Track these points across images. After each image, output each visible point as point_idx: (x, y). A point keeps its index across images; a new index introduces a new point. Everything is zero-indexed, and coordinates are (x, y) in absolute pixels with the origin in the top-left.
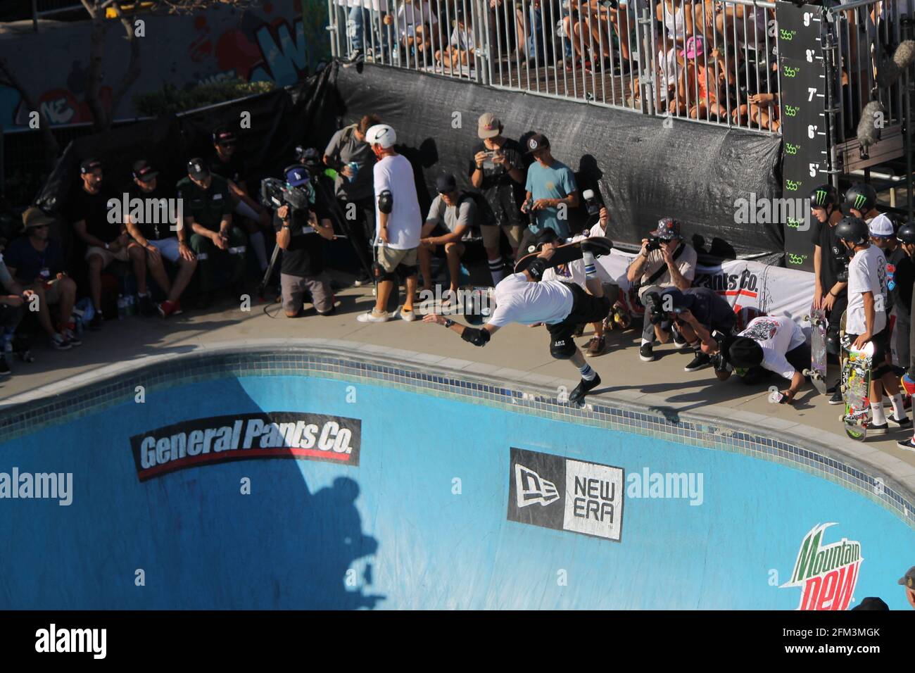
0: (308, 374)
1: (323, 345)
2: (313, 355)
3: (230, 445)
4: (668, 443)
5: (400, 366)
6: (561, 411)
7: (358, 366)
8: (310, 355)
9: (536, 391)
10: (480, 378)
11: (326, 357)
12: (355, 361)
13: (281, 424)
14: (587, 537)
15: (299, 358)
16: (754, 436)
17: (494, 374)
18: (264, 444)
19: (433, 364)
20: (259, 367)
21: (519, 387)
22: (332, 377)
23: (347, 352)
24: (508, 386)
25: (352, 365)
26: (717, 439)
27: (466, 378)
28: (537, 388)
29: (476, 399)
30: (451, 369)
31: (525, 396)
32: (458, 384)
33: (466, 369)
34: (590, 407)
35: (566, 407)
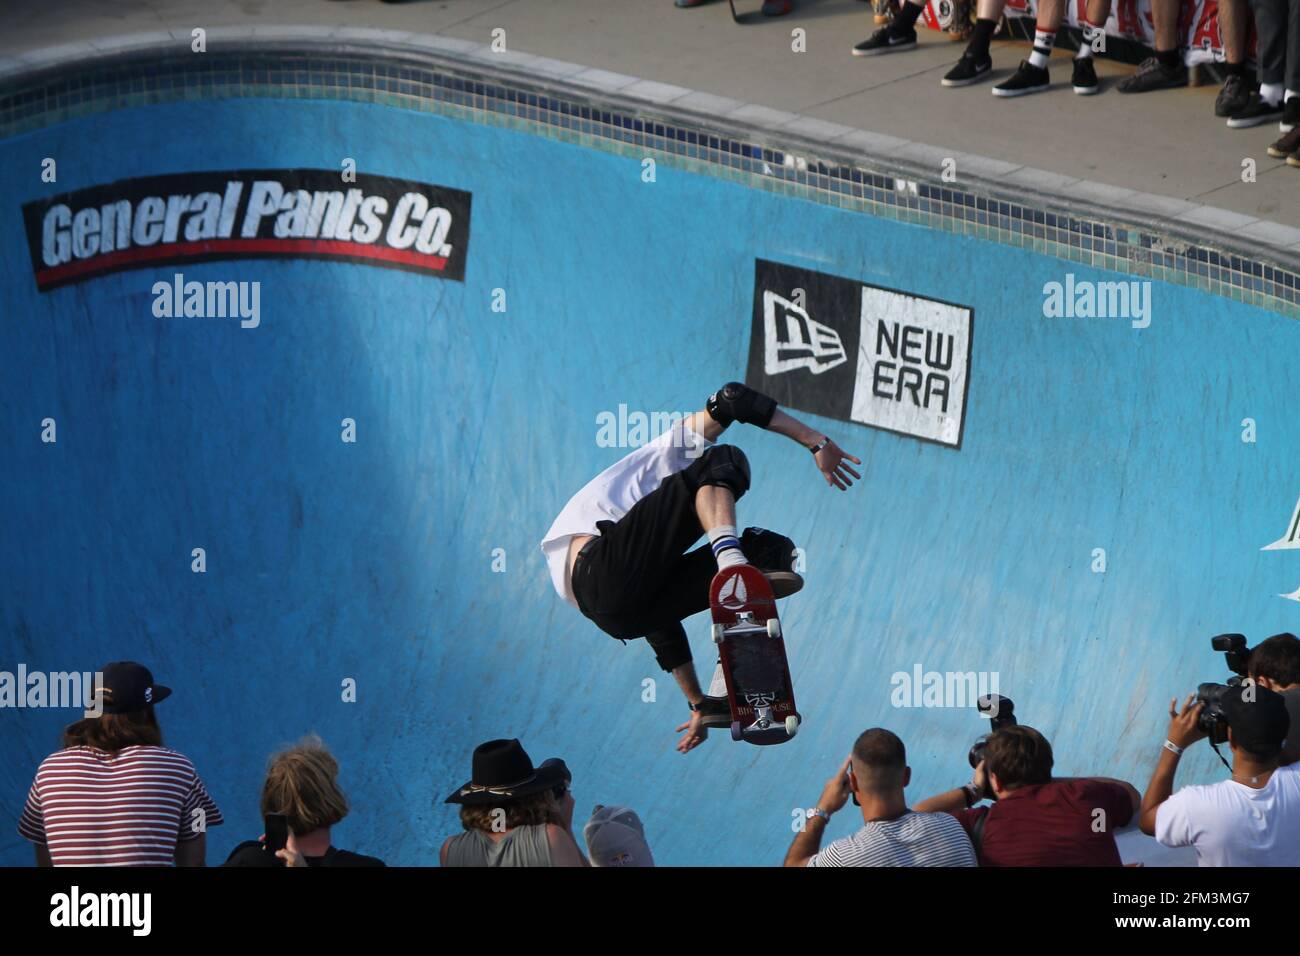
0: (371, 99)
1: (403, 44)
2: (384, 62)
3: (217, 229)
4: (1060, 262)
5: (550, 91)
6: (857, 192)
7: (469, 87)
8: (377, 61)
9: (811, 152)
10: (703, 122)
11: (407, 67)
12: (463, 78)
13: (317, 194)
14: (895, 438)
15: (356, 68)
16: (1228, 256)
17: (731, 115)
18: (281, 230)
19: (612, 90)
20: (277, 81)
21: (777, 143)
22: (416, 105)
23: (448, 59)
24: (757, 141)
25: (458, 85)
26: (1157, 258)
27: (675, 121)
28: (812, 147)
29: (694, 163)
30: (649, 103)
31: (789, 160)
32: (660, 131)
33: (677, 104)
34: (913, 187)
35: (867, 185)
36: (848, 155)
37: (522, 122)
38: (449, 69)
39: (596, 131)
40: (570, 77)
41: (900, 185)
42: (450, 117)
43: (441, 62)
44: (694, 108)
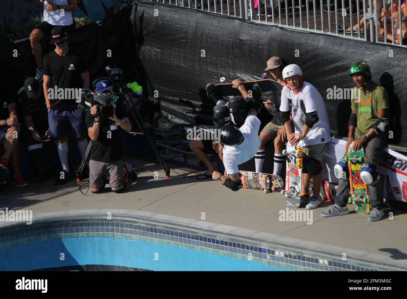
0: (114, 236)
2: (118, 222)
5: (182, 230)
7: (152, 230)
9: (286, 249)
10: (243, 239)
11: (128, 223)
12: (149, 227)
17: (254, 237)
19: (207, 229)
20: (77, 231)
21: (272, 246)
22: (131, 238)
23: (143, 219)
24: (264, 246)
25: (147, 229)
27: (232, 240)
28: (285, 247)
29: (240, 255)
30: (222, 233)
31: (277, 253)
32: (226, 243)
33: (232, 233)
34: (326, 262)
35: (308, 262)
36: (300, 250)
37: (173, 242)
38: (143, 223)
39: (201, 245)
40: (191, 224)
41: (321, 261)
42: (145, 242)
43: (140, 221)
44: (239, 234)
